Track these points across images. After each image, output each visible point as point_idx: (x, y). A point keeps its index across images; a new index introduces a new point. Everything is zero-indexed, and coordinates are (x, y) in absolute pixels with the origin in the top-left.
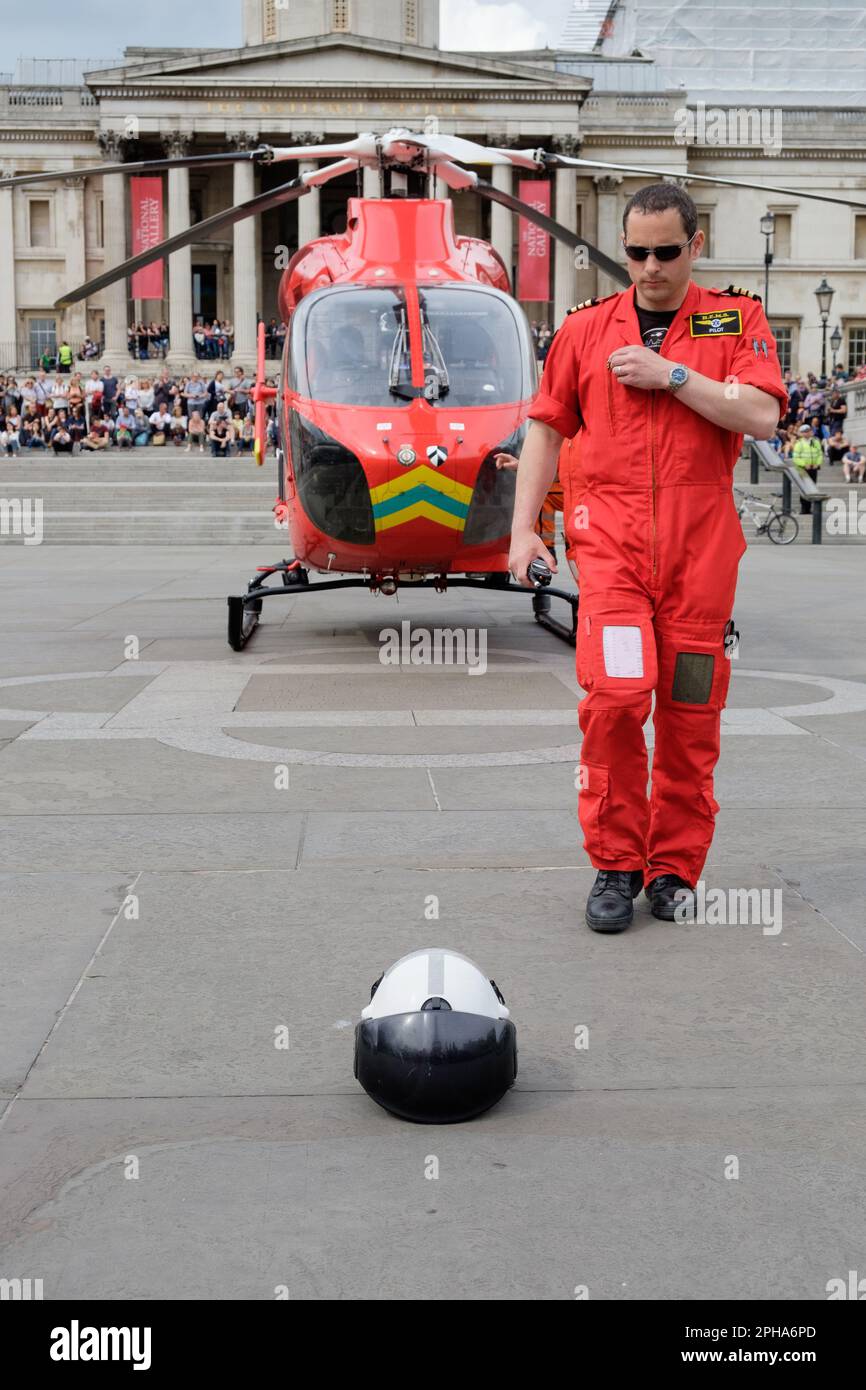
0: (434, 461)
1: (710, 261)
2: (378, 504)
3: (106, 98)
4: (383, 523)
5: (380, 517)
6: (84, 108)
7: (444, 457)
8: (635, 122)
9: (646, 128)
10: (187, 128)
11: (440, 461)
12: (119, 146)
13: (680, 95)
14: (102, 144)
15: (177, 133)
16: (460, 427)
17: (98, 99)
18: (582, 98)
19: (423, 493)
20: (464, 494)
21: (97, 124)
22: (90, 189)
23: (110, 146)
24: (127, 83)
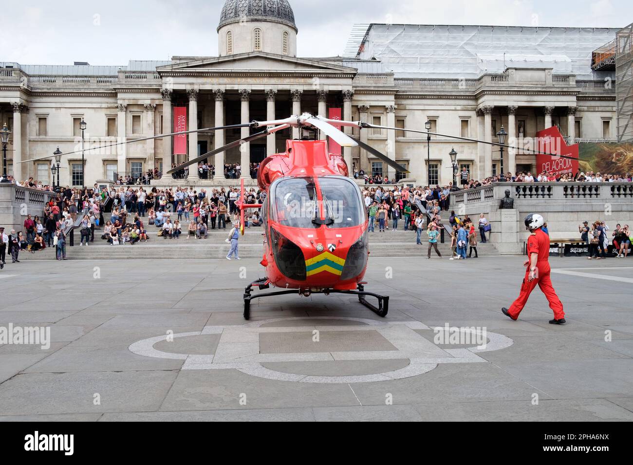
0: (331, 249)
1: (405, 138)
2: (308, 266)
3: (164, 76)
4: (309, 273)
5: (309, 271)
6: (155, 80)
7: (334, 248)
8: (374, 85)
9: (378, 87)
10: (197, 88)
11: (333, 250)
12: (169, 95)
13: (392, 74)
14: (163, 94)
15: (193, 90)
16: (340, 236)
17: (161, 77)
18: (353, 76)
19: (326, 262)
20: (342, 262)
21: (161, 86)
22: (157, 112)
23: (166, 95)
24: (173, 71)
